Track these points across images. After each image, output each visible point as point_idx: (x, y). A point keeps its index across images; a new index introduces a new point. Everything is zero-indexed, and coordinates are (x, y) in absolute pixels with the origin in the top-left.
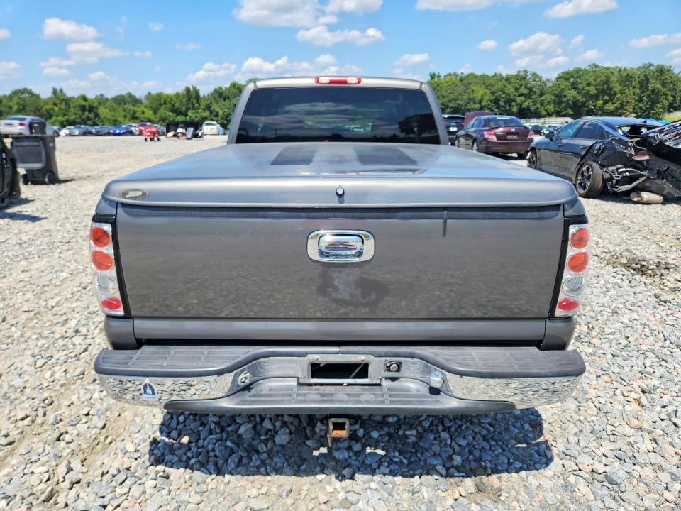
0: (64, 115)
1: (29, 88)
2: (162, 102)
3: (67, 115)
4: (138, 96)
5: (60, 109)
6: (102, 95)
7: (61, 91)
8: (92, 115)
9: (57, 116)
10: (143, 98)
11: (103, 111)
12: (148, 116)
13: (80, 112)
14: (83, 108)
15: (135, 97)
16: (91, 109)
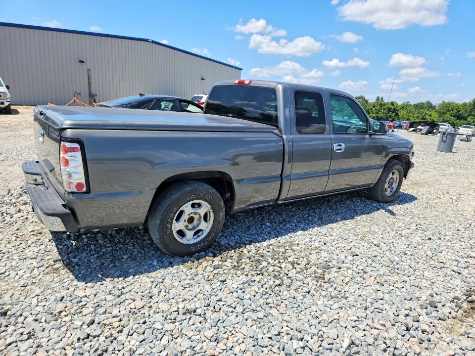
0: (377, 113)
1: (364, 96)
2: (450, 109)
3: (378, 113)
4: (434, 104)
5: (376, 109)
6: (408, 102)
7: (382, 98)
8: (393, 115)
9: (373, 113)
10: (437, 106)
11: (402, 113)
12: (433, 118)
13: (387, 112)
14: (389, 110)
15: (432, 104)
16: (395, 111)
